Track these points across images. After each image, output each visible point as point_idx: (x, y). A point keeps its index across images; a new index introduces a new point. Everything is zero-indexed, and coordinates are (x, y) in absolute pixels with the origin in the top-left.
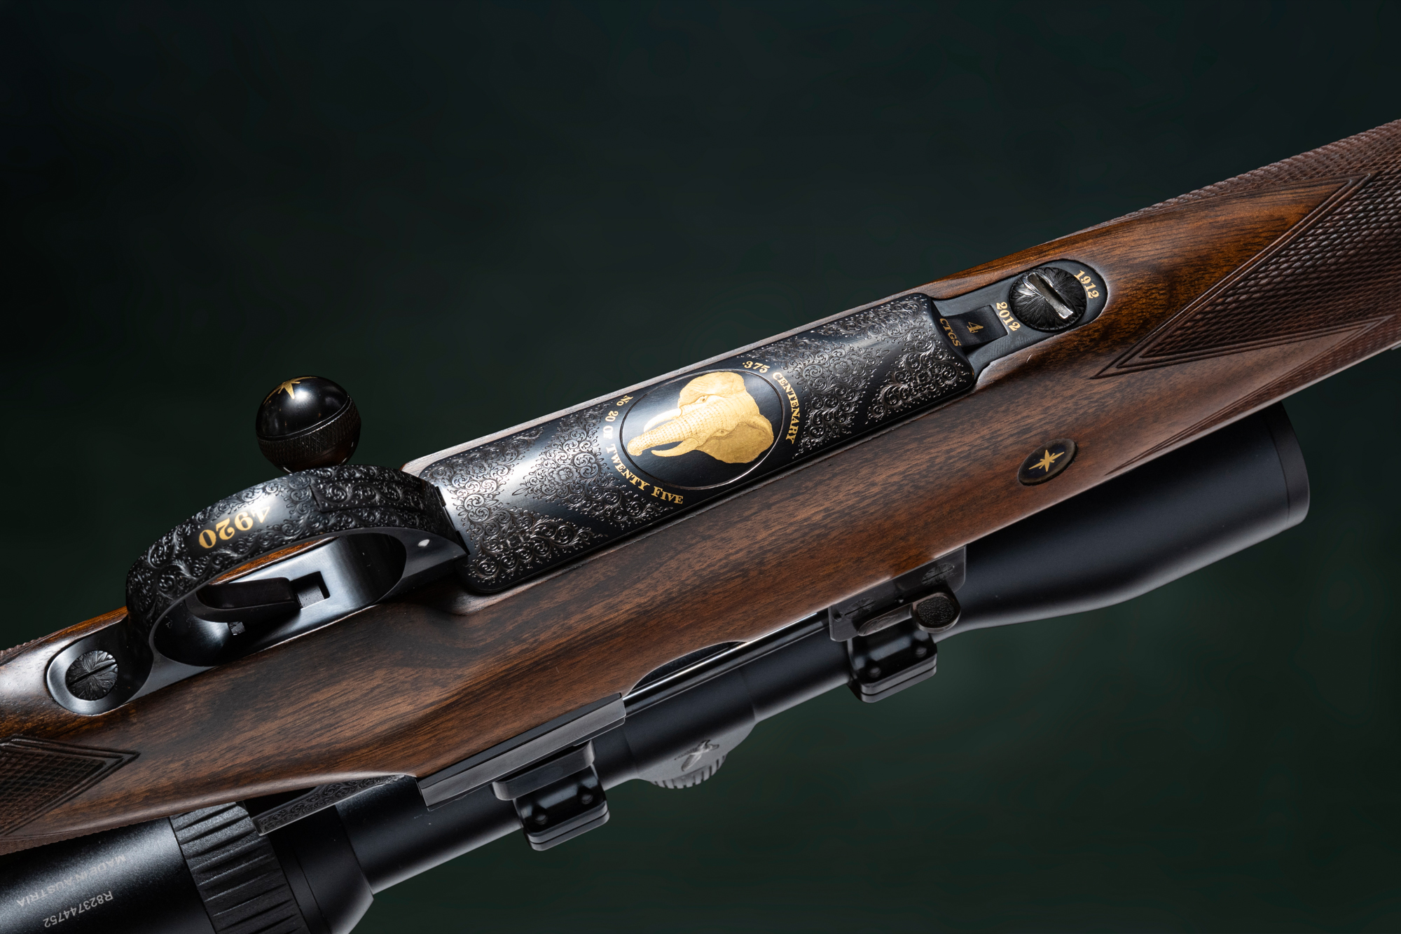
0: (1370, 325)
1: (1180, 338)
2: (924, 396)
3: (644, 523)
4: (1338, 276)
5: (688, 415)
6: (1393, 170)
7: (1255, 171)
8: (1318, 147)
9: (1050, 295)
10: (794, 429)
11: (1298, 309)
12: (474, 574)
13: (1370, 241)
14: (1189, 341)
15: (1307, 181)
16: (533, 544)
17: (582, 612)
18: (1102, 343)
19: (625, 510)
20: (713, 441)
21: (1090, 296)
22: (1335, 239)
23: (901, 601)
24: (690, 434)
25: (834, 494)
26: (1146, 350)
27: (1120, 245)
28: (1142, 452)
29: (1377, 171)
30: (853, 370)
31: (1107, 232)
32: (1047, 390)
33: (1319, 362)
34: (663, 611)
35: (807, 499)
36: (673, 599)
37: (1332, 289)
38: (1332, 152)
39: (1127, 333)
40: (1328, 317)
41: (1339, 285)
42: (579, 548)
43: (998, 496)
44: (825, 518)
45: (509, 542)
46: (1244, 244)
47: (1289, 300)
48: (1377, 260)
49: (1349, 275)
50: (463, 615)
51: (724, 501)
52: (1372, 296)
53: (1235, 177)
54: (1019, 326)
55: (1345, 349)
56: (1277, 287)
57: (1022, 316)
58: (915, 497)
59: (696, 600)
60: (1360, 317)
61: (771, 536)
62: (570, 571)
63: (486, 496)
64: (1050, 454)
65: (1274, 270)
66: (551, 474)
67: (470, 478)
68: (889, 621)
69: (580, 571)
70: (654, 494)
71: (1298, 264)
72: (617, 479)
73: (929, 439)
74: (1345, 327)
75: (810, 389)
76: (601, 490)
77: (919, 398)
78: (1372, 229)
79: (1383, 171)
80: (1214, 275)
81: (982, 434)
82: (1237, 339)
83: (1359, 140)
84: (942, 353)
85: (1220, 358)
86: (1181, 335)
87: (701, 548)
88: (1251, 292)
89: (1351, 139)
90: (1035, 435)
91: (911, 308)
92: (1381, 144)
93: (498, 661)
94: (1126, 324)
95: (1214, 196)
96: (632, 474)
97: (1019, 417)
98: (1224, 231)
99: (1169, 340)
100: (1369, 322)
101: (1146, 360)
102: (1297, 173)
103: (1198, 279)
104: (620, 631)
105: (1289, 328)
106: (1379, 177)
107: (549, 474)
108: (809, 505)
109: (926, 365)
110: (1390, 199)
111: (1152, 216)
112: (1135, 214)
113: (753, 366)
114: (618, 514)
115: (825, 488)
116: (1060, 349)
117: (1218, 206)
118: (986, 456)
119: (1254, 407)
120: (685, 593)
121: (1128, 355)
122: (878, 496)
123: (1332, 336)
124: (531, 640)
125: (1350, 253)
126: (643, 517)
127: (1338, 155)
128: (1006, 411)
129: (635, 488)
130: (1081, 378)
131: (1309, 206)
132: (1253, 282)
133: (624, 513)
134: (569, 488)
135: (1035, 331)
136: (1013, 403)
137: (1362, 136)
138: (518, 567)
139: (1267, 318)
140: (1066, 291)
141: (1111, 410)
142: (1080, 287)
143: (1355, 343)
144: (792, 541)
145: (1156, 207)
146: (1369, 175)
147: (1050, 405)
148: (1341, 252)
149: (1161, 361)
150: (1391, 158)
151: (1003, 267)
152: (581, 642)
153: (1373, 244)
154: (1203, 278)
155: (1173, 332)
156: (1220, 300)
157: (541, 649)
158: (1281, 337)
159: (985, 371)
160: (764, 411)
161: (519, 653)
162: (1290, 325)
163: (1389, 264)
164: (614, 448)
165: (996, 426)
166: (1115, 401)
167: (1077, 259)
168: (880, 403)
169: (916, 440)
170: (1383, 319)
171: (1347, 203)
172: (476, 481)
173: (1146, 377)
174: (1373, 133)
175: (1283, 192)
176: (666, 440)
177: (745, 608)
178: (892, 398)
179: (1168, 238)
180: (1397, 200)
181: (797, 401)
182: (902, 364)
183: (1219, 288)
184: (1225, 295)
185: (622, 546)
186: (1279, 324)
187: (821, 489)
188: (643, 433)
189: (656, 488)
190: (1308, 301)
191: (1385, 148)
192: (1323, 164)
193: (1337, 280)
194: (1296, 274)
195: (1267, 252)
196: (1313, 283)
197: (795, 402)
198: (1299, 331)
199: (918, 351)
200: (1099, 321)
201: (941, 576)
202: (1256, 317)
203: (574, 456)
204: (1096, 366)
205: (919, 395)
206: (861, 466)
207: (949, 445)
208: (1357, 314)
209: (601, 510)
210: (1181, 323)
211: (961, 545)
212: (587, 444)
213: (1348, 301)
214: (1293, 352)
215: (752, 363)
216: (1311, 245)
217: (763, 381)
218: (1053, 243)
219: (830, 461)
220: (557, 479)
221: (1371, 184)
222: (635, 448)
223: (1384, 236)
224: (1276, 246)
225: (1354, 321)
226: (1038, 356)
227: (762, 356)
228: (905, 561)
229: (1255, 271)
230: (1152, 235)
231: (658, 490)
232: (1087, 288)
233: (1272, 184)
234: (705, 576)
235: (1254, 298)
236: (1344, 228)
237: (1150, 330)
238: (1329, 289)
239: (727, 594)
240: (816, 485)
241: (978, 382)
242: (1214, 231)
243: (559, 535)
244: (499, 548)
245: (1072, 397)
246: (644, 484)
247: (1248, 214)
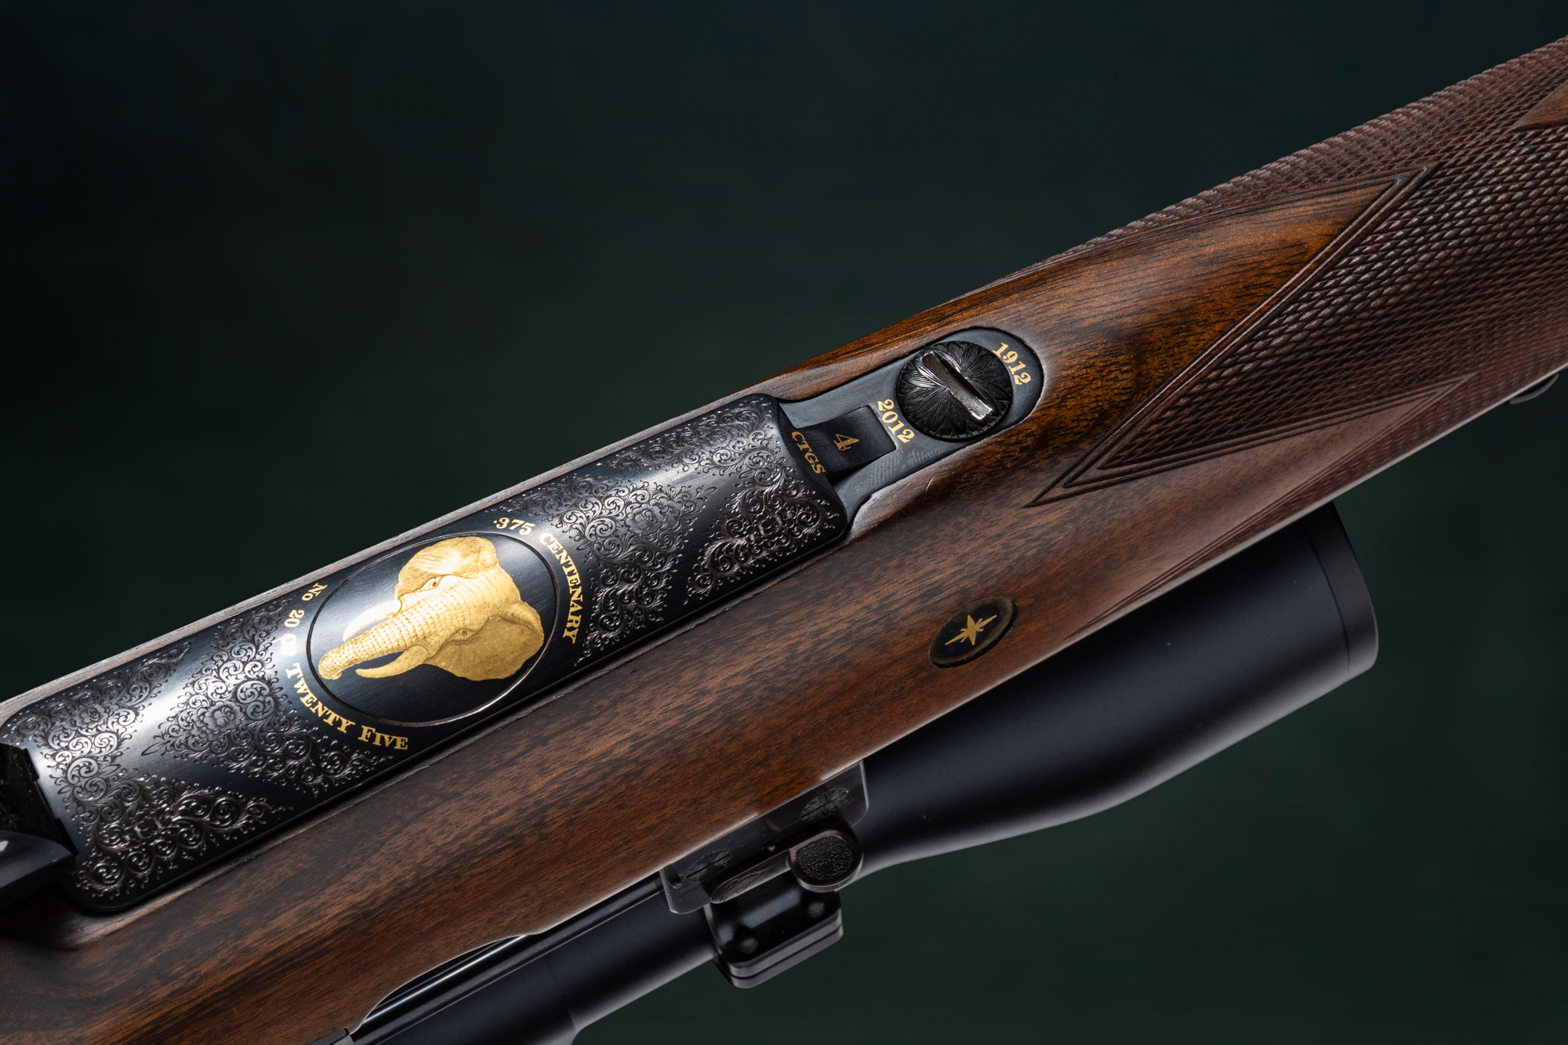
0: (1441, 391)
1: (1157, 436)
2: (772, 554)
3: (349, 784)
4: (1388, 325)
5: (411, 610)
6: (1459, 160)
7: (1259, 172)
8: (1349, 129)
9: (957, 385)
10: (574, 621)
11: (1331, 378)
12: (85, 885)
13: (1432, 270)
14: (1172, 439)
15: (1334, 183)
16: (177, 830)
17: (264, 926)
18: (1039, 452)
19: (318, 766)
20: (450, 649)
21: (1017, 382)
22: (1380, 270)
23: (772, 849)
24: (414, 639)
25: (644, 713)
26: (1106, 457)
27: (1060, 300)
28: (1116, 602)
29: (1436, 163)
30: (662, 522)
31: (1040, 280)
32: (960, 530)
33: (1370, 450)
34: (394, 909)
35: (603, 725)
36: (408, 890)
37: (1380, 344)
38: (1370, 136)
39: (1075, 434)
40: (1378, 386)
41: (1391, 338)
42: (250, 831)
43: (902, 688)
44: (634, 748)
45: (137, 829)
46: (1245, 287)
47: (1317, 366)
48: (1445, 296)
49: (1404, 321)
50: (75, 949)
51: (472, 740)
52: (1441, 349)
53: (1227, 181)
54: (912, 435)
55: (1408, 428)
56: (1298, 347)
57: (917, 420)
58: (772, 704)
59: (444, 888)
60: (1426, 381)
61: (552, 784)
62: (237, 867)
63: (101, 759)
64: (976, 620)
65: (1291, 323)
66: (202, 718)
67: (77, 731)
68: (755, 880)
69: (252, 865)
70: (363, 738)
71: (1327, 311)
72: (305, 719)
73: (784, 619)
74: (1405, 397)
75: (597, 556)
76: (280, 739)
77: (764, 557)
78: (1433, 250)
79: (1446, 162)
80: (1202, 338)
81: (866, 602)
82: (1243, 429)
83: (1408, 115)
84: (797, 487)
85: (1220, 459)
86: (1159, 431)
87: (443, 813)
88: (1260, 359)
89: (1398, 113)
90: (949, 596)
91: (747, 419)
92: (1441, 120)
93: (137, 1011)
94: (1073, 421)
95: (1198, 215)
96: (326, 709)
97: (921, 573)
98: (1214, 268)
99: (1141, 440)
100: (1440, 386)
101: (1108, 472)
102: (1319, 171)
103: (1178, 345)
104: (327, 946)
105: (1320, 406)
106: (1439, 172)
107: (199, 717)
108: (606, 734)
109: (773, 506)
110: (1459, 204)
111: (1106, 251)
112: (1082, 248)
113: (510, 524)
114: (308, 773)
115: (630, 705)
116: (976, 467)
117: (1203, 230)
118: (876, 634)
119: (1280, 521)
120: (425, 880)
121: (1080, 468)
122: (713, 710)
123: (1386, 411)
124: (187, 975)
125: (1403, 289)
126: (348, 775)
127: (1378, 141)
128: (900, 566)
129: (333, 730)
130: (1011, 507)
131: (1338, 223)
132: (1260, 343)
133: (316, 772)
134: (229, 739)
135: (937, 442)
136: (910, 553)
137: (1414, 108)
138: (156, 867)
139: (1285, 395)
140: (980, 378)
141: (1061, 549)
142: (1002, 369)
143: (1422, 417)
144: (585, 788)
145: (1113, 236)
146: (1425, 169)
147: (967, 550)
148: (1389, 289)
149: (1131, 471)
150: (1456, 142)
151: (885, 345)
152: (267, 968)
153: (1437, 273)
154: (1186, 342)
155: (1146, 428)
156: (1214, 374)
157: (204, 986)
158: (1310, 420)
159: (864, 508)
160: (528, 596)
161: (170, 996)
162: (1321, 402)
163: (1462, 301)
164: (298, 670)
165: (887, 590)
166: (1067, 535)
167: (995, 325)
168: (705, 570)
169: (762, 622)
170: (1461, 380)
171: (1395, 214)
172: (86, 736)
173: (1111, 496)
174: (1429, 102)
175: (1299, 203)
176: (378, 651)
177: (524, 891)
178: (723, 561)
179: (1131, 285)
180: (1468, 204)
181: (577, 576)
182: (736, 507)
183: (1211, 356)
184: (1220, 366)
185: (318, 822)
186: (1305, 403)
187: (622, 708)
188: (343, 643)
189: (365, 729)
190: (1346, 365)
191: (1447, 127)
192: (1357, 157)
193: (1386, 330)
194: (1325, 327)
195: (1280, 297)
196: (1350, 337)
197: (574, 579)
198: (1337, 410)
199: (760, 485)
200: (1032, 419)
201: (830, 806)
202: (1269, 395)
203: (237, 686)
204: (1032, 488)
205: (764, 554)
206: (681, 668)
207: (816, 624)
208: (1421, 376)
209: (281, 768)
210: (1157, 413)
211: (856, 761)
212: (256, 666)
213: (1406, 359)
214: (1330, 440)
215: (507, 520)
216: (1344, 282)
217: (525, 548)
218: (960, 301)
219: (633, 665)
220: (211, 726)
221: (1428, 183)
222: (331, 667)
223: (1452, 259)
224: (1292, 287)
225: (1418, 387)
226: (943, 480)
227: (523, 508)
228: (769, 793)
229: (1264, 326)
230: (1108, 282)
231: (369, 731)
232: (1013, 370)
233: (1283, 191)
234: (453, 853)
235: (1264, 368)
236: (1392, 253)
237: (1110, 427)
238: (1376, 345)
239: (493, 874)
240: (614, 703)
241: (854, 527)
242: (1200, 270)
243: (216, 812)
244: (123, 841)
245: (999, 536)
246: (345, 723)
247: (1248, 241)
